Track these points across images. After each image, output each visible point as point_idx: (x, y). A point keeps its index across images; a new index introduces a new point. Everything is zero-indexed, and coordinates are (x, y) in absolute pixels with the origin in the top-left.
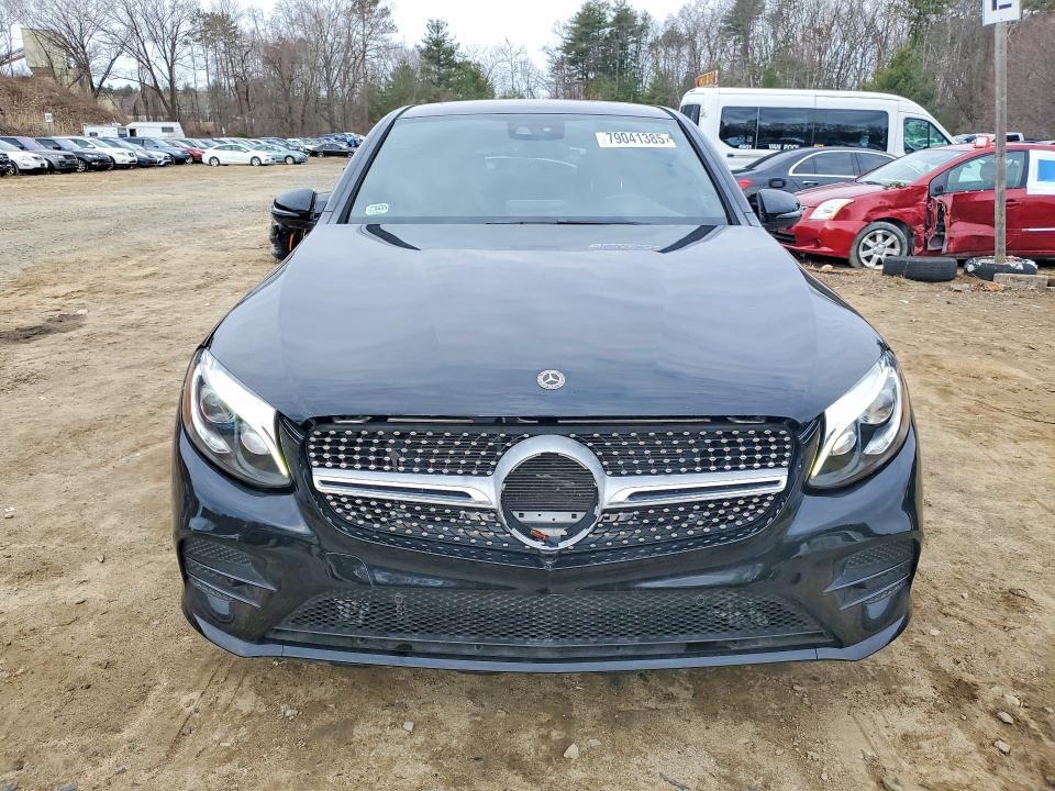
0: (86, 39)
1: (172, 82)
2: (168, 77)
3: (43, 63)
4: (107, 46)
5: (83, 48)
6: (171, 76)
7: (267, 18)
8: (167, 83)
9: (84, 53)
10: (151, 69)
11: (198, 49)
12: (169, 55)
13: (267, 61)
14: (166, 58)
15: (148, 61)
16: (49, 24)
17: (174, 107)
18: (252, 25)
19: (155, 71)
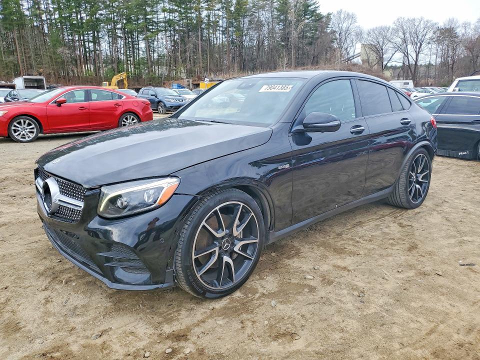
0: (384, 46)
1: (416, 62)
2: (415, 60)
3: (365, 58)
4: (391, 49)
5: (382, 50)
6: (416, 59)
7: (472, 26)
8: (414, 63)
9: (382, 52)
10: (408, 57)
11: (434, 46)
12: (418, 50)
13: (467, 48)
14: (416, 51)
15: (407, 53)
16: (370, 42)
17: (415, 73)
18: (463, 31)
19: (410, 57)
